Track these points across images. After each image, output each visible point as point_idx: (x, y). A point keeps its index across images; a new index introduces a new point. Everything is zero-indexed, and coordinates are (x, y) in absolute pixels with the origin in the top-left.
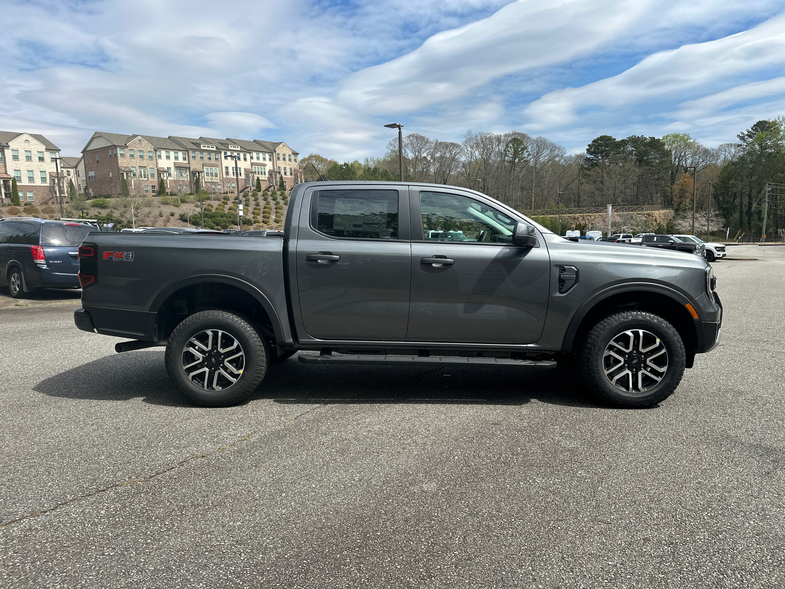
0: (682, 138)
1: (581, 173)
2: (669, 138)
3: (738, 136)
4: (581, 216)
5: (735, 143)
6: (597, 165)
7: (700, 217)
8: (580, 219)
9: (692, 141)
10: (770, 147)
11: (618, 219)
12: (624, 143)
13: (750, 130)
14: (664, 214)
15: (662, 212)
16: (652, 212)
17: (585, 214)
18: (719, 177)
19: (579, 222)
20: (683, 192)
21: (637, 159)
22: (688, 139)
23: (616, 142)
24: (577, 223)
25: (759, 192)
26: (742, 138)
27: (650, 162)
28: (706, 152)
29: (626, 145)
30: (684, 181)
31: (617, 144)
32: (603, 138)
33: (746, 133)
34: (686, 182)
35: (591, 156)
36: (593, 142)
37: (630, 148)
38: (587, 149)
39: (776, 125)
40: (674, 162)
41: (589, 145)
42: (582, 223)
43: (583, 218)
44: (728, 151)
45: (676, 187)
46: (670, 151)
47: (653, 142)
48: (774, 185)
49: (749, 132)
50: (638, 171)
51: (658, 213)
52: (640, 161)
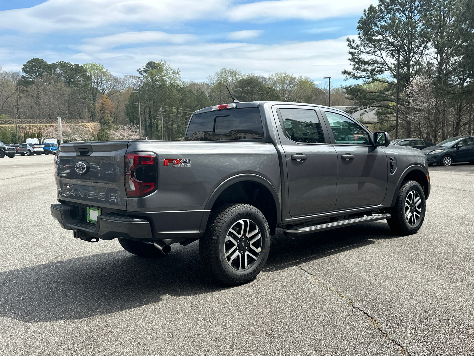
0: (98, 68)
1: (18, 88)
2: (88, 66)
3: (138, 70)
4: (28, 126)
5: (135, 75)
6: (33, 83)
7: (127, 129)
8: (28, 128)
9: (105, 70)
10: (158, 81)
11: (69, 130)
12: (54, 66)
13: (145, 67)
14: (94, 126)
15: (93, 124)
16: (86, 124)
17: (31, 125)
18: (129, 99)
19: (27, 132)
20: (103, 109)
21: (66, 81)
22: (102, 69)
23: (47, 65)
24: (24, 132)
25: (156, 111)
26: (140, 72)
27: (77, 84)
28: (116, 79)
29: (56, 68)
30: (104, 101)
31: (49, 67)
32: (35, 60)
33: (142, 69)
34: (105, 102)
35: (26, 75)
36: (27, 62)
37: (59, 71)
38: (22, 69)
39: (161, 65)
40: (94, 85)
41: (24, 65)
42: (29, 132)
43: (30, 128)
44: (130, 81)
45: (98, 105)
46: (91, 76)
47: (78, 68)
48: (166, 107)
49: (144, 68)
50: (69, 90)
51: (90, 125)
52: (69, 83)
